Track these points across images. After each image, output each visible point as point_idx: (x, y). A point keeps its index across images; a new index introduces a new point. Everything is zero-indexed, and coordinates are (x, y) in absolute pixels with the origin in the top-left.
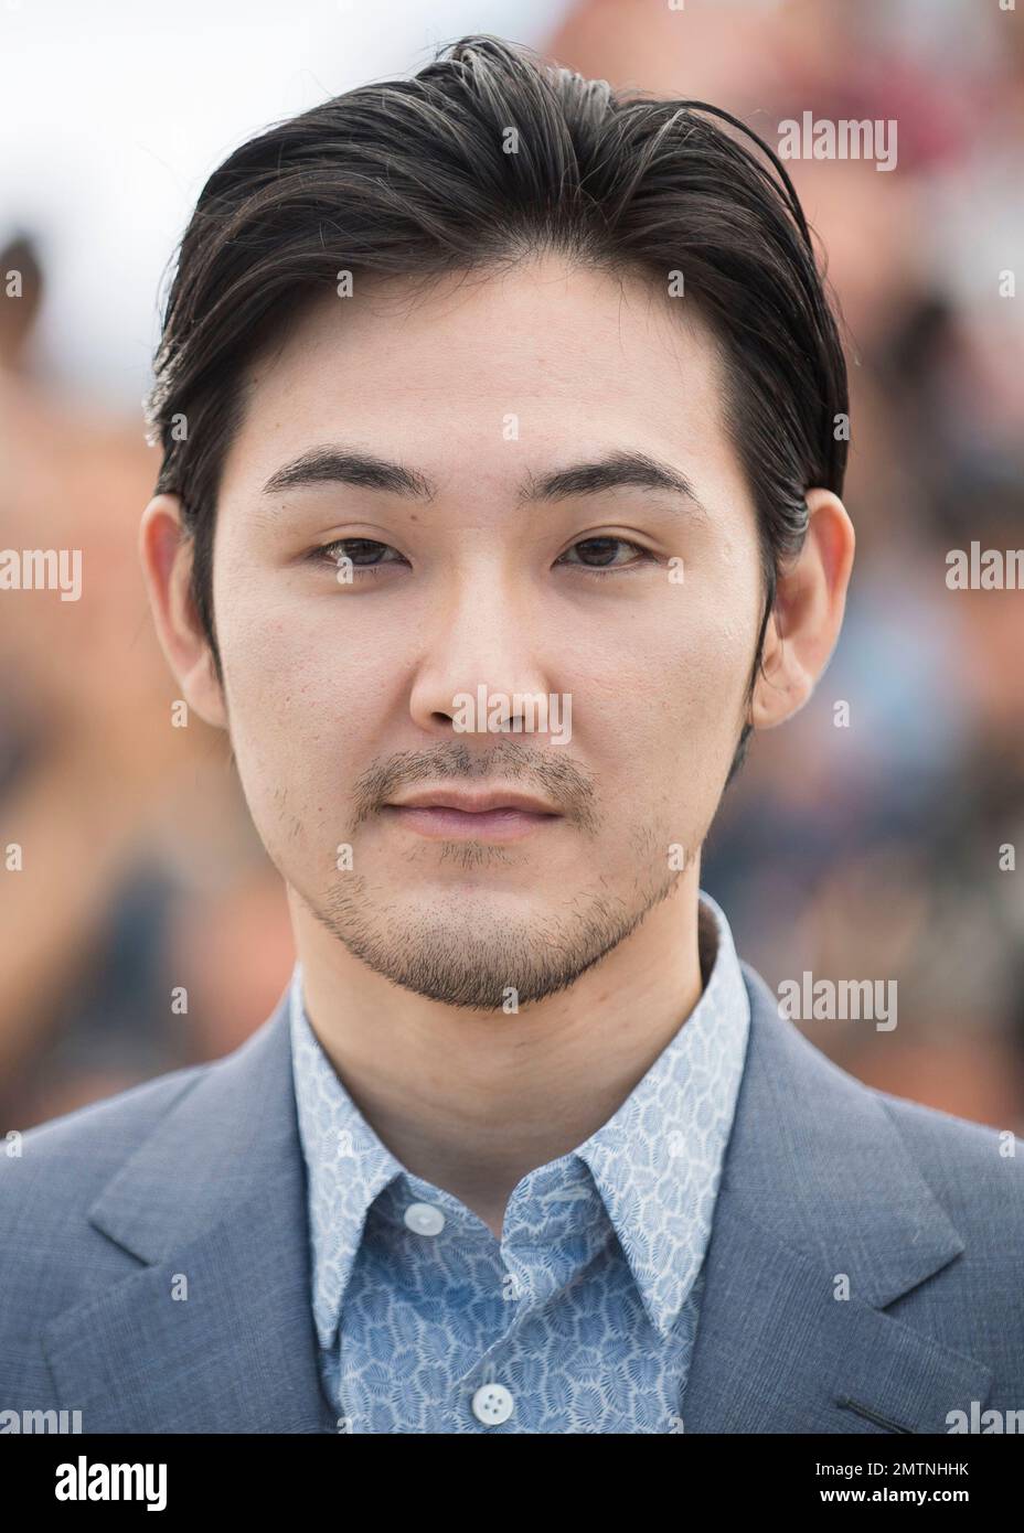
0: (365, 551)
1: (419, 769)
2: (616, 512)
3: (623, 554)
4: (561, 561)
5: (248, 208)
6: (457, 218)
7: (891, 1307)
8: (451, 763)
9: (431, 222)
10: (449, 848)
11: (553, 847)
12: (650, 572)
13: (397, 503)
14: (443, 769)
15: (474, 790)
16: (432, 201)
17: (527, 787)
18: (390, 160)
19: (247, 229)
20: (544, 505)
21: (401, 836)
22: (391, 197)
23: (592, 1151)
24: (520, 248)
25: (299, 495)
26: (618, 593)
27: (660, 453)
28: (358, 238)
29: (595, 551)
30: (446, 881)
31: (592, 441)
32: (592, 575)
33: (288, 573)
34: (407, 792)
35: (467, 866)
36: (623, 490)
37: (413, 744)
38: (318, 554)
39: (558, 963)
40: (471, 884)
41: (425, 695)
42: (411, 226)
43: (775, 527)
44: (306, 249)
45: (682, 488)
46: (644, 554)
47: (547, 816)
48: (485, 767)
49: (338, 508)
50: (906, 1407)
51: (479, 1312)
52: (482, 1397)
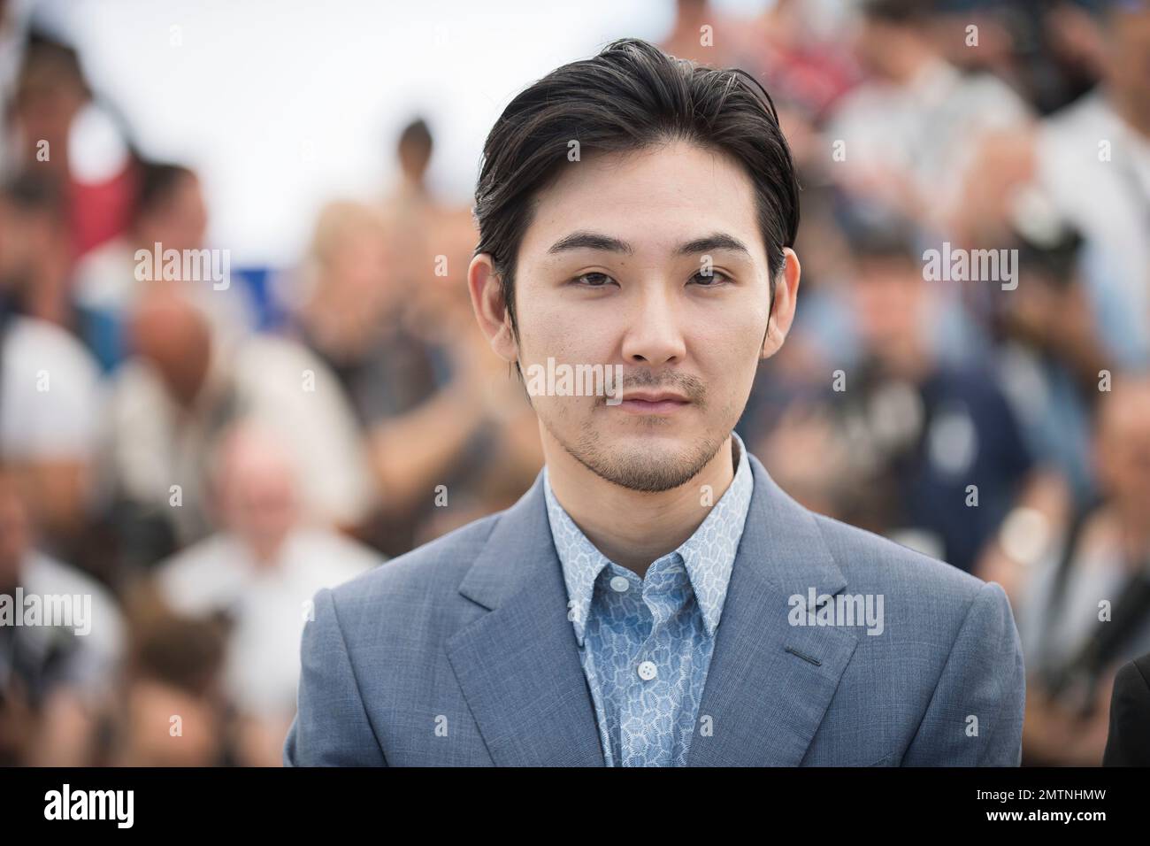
0: (596, 279)
3: (717, 278)
4: (688, 283)
5: (539, 119)
6: (636, 123)
8: (642, 378)
10: (642, 418)
11: (687, 416)
12: (729, 287)
13: (614, 257)
14: (638, 382)
15: (653, 391)
17: (677, 390)
18: (605, 97)
20: (683, 257)
21: (618, 413)
22: (610, 116)
23: (684, 550)
24: (664, 138)
25: (568, 255)
26: (715, 297)
27: (734, 233)
28: (595, 134)
29: (704, 277)
30: (639, 434)
31: (704, 227)
32: (703, 288)
33: (560, 290)
35: (650, 426)
36: (719, 252)
38: (575, 280)
39: (689, 467)
40: (651, 434)
41: (631, 347)
42: (620, 129)
43: (774, 263)
45: (742, 249)
46: (727, 279)
47: (683, 402)
48: (658, 381)
49: (586, 259)
50: (818, 653)
51: (641, 628)
52: (642, 667)
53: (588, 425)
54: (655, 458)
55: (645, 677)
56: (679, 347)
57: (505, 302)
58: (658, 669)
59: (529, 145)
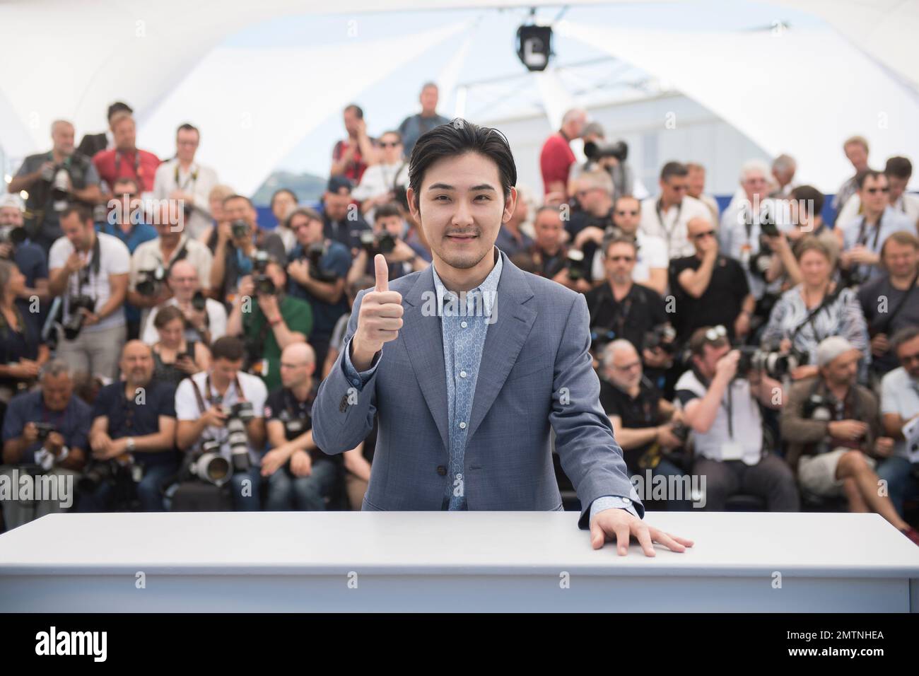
0: (443, 198)
1: (453, 231)
2: (485, 192)
3: (484, 198)
4: (474, 200)
5: (426, 145)
6: (458, 146)
7: (523, 304)
9: (454, 147)
10: (458, 244)
11: (474, 243)
12: (488, 201)
13: (450, 191)
14: (457, 232)
15: (462, 234)
16: (454, 144)
20: (472, 192)
21: (451, 242)
22: (449, 144)
23: (481, 287)
24: (467, 151)
25: (434, 190)
26: (482, 204)
27: (490, 184)
28: (443, 150)
29: (479, 198)
30: (458, 249)
31: (479, 182)
32: (479, 202)
33: (432, 202)
34: (451, 234)
35: (461, 248)
36: (484, 190)
37: (453, 228)
38: (437, 198)
40: (462, 250)
41: (454, 221)
42: (452, 148)
43: (506, 192)
44: (434, 152)
45: (493, 189)
46: (487, 199)
47: (475, 237)
48: (465, 231)
49: (440, 192)
50: (525, 318)
52: (462, 324)
53: (441, 245)
54: (464, 258)
55: (463, 327)
56: (471, 221)
58: (468, 324)
59: (422, 154)
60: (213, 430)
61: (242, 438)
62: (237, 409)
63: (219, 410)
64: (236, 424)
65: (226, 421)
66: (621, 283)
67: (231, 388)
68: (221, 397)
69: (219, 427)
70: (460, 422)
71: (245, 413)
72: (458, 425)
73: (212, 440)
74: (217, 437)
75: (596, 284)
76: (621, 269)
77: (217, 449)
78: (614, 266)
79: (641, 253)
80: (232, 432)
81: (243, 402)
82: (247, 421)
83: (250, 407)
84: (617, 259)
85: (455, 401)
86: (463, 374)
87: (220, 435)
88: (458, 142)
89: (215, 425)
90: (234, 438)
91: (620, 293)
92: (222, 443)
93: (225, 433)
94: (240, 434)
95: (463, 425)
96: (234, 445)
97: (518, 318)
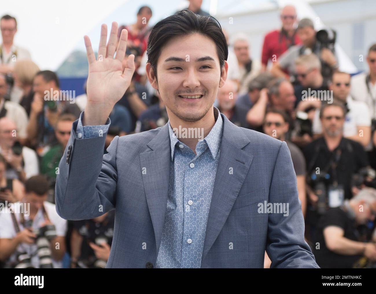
1: (184, 92)
2: (207, 63)
4: (200, 68)
5: (161, 29)
7: (242, 149)
8: (188, 91)
9: (184, 29)
11: (200, 102)
12: (210, 69)
13: (181, 63)
15: (192, 94)
16: (183, 27)
17: (199, 93)
19: (161, 31)
20: (198, 62)
22: (179, 27)
23: (206, 139)
24: (193, 33)
25: (169, 62)
26: (207, 72)
27: (211, 56)
28: (175, 31)
29: (205, 67)
31: (203, 55)
32: (204, 70)
33: (168, 71)
36: (207, 61)
37: (183, 89)
38: (171, 69)
39: (202, 115)
41: (185, 84)
42: (182, 30)
43: (221, 63)
45: (213, 60)
46: (209, 67)
48: (193, 91)
49: (174, 63)
50: (244, 161)
51: (190, 155)
52: (191, 165)
53: (175, 103)
54: (193, 114)
55: (192, 167)
56: (198, 84)
57: (154, 75)
58: (195, 165)
60: (26, 246)
61: (48, 252)
62: (44, 230)
63: (31, 231)
64: (43, 242)
65: (35, 240)
66: (333, 136)
67: (39, 214)
68: (31, 221)
69: (30, 244)
70: (188, 238)
71: (50, 233)
72: (186, 241)
73: (25, 253)
74: (28, 251)
75: (316, 137)
76: (333, 126)
77: (28, 260)
78: (328, 123)
79: (350, 115)
80: (40, 248)
81: (49, 224)
82: (51, 239)
83: (54, 228)
84: (329, 118)
85: (183, 223)
86: (191, 202)
87: (31, 249)
88: (185, 25)
89: (26, 242)
90: (42, 252)
91: (332, 144)
92: (32, 256)
93: (34, 248)
94: (46, 249)
95: (190, 241)
96: (41, 258)
97: (239, 161)
